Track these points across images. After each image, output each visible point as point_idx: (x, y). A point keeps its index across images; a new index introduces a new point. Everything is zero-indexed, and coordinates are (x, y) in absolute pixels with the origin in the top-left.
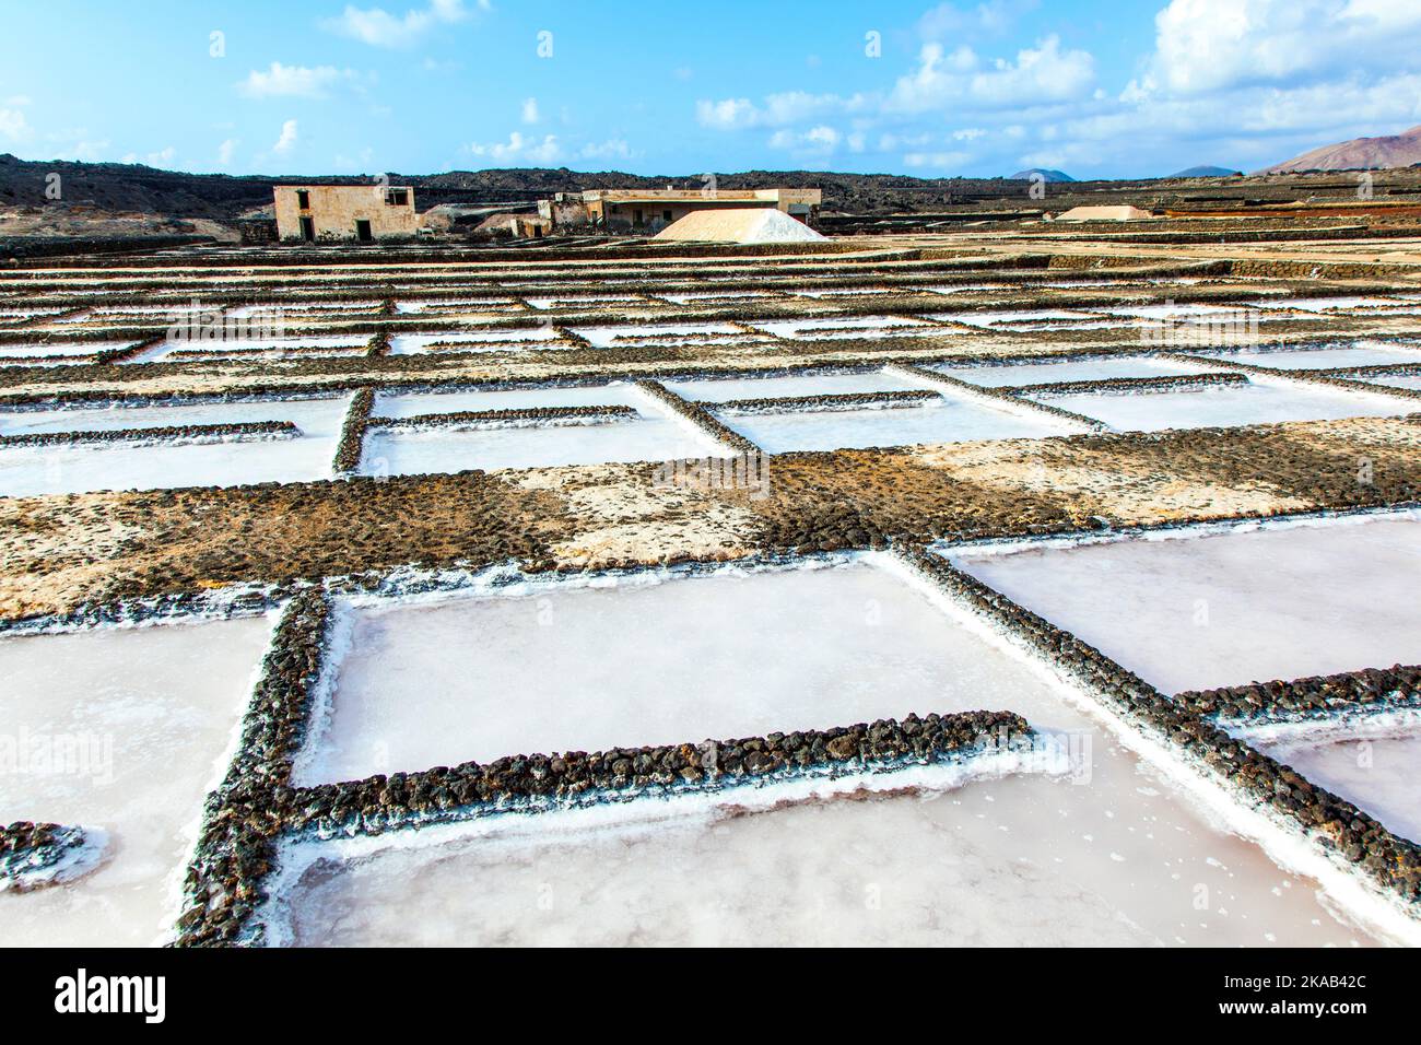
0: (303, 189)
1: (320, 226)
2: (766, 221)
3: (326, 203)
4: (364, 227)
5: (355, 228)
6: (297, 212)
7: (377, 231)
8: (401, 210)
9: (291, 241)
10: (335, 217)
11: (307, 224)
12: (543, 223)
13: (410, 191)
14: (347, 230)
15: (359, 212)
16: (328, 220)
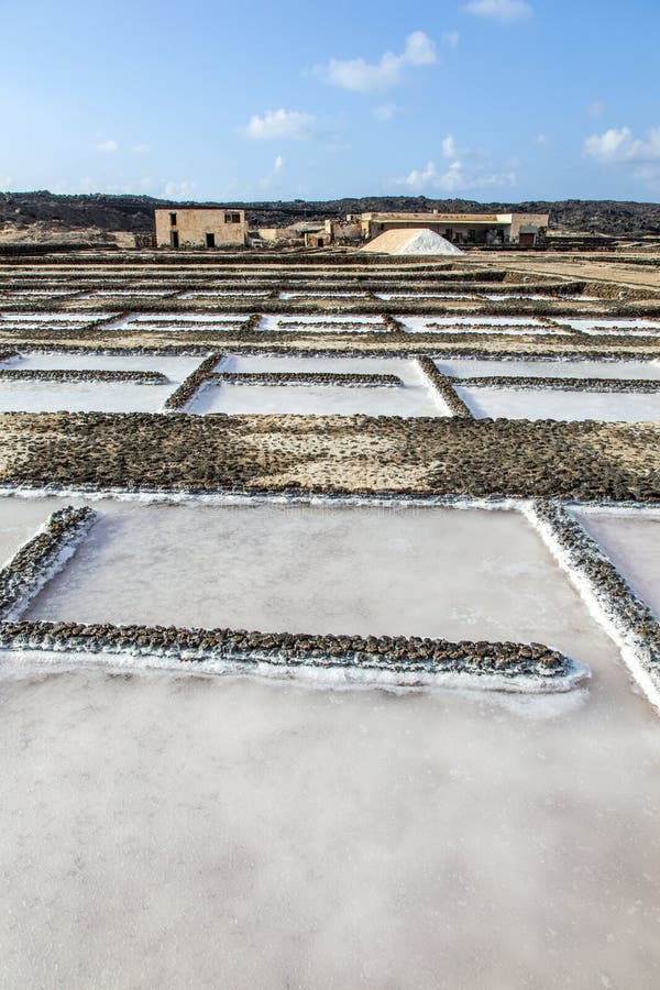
0: (173, 211)
1: (183, 238)
2: (416, 238)
3: (187, 221)
4: (210, 238)
5: (205, 239)
6: (169, 228)
7: (218, 241)
8: (235, 226)
9: (164, 247)
10: (192, 231)
11: (175, 235)
12: (324, 237)
13: (242, 213)
14: (200, 240)
15: (208, 228)
16: (188, 233)
